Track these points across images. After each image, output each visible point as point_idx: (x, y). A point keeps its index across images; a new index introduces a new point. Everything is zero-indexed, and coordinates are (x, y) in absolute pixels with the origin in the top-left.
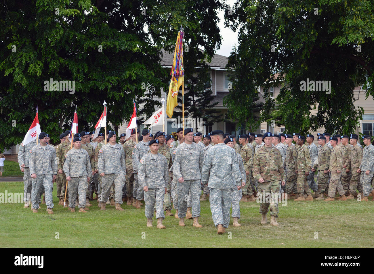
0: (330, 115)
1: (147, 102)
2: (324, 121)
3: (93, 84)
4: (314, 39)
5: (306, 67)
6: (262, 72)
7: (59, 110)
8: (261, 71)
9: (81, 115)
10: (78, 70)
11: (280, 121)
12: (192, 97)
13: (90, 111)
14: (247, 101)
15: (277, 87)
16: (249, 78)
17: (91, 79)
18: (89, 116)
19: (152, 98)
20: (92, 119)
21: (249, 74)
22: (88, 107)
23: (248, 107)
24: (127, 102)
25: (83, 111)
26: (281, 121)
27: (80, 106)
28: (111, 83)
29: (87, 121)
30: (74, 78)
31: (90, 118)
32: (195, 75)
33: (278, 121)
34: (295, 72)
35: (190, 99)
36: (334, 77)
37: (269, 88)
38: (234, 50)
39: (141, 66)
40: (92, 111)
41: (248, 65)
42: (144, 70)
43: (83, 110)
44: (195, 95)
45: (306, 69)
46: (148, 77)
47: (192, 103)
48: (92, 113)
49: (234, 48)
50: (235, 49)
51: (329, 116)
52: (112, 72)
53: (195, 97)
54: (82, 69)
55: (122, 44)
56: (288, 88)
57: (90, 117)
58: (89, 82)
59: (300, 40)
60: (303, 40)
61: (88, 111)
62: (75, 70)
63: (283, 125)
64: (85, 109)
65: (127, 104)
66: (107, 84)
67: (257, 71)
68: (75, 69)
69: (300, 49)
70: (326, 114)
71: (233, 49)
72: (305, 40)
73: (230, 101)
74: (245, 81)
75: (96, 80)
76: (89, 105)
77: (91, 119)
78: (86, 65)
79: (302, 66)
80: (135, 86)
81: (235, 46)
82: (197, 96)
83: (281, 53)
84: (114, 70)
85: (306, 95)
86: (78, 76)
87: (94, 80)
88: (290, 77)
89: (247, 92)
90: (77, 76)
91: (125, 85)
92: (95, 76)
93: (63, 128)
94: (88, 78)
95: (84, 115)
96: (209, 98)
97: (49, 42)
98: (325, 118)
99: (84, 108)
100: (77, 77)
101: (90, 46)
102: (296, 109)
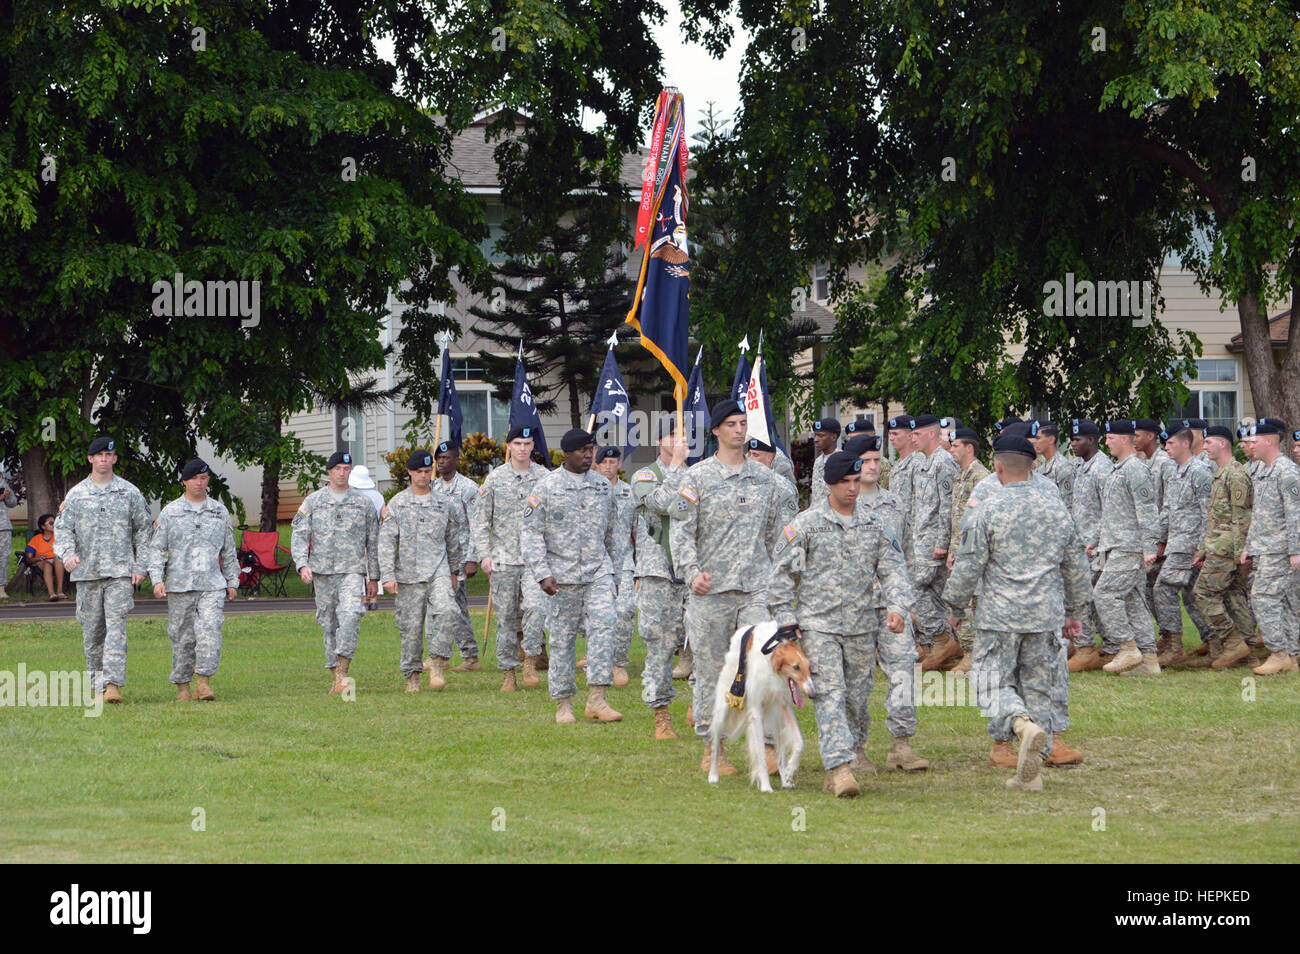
0: (1069, 364)
1: (409, 324)
2: (1045, 387)
3: (215, 257)
4: (1028, 84)
5: (990, 187)
6: (829, 206)
7: (83, 353)
8: (825, 202)
9: (165, 369)
10: (159, 203)
11: (865, 387)
12: (554, 303)
13: (197, 355)
14: (772, 315)
15: (877, 262)
16: (775, 229)
17: (205, 239)
18: (194, 375)
19: (425, 307)
20: (206, 384)
21: (776, 216)
22: (193, 342)
23: (773, 336)
24: (334, 317)
25: (171, 358)
26: (870, 388)
27: (161, 339)
28: (282, 256)
29: (186, 395)
30: (144, 233)
31: (199, 383)
32: (566, 222)
33: (858, 386)
34: (947, 207)
35: (550, 309)
36: (1086, 221)
37: (847, 268)
38: (708, 125)
39: (386, 190)
40: (204, 355)
41: (772, 181)
42: (398, 203)
43: (174, 355)
44: (565, 296)
45: (989, 192)
46: (414, 229)
47: (557, 322)
48: (205, 361)
49: (706, 118)
50: (710, 121)
51: (1063, 368)
52: (281, 213)
53: (565, 302)
54: (172, 201)
55: (326, 111)
56: (913, 265)
57: (198, 377)
58: (196, 249)
59: (977, 89)
60: (988, 87)
61: (191, 357)
62: (149, 204)
63: (877, 402)
64: (180, 350)
65: (331, 323)
66: (267, 258)
67: (812, 203)
68: (148, 200)
69: (979, 120)
70: (1054, 360)
71: (702, 123)
72: (994, 90)
73: (709, 316)
74: (761, 242)
75: (223, 243)
76: (194, 335)
77: (203, 386)
78: (186, 186)
79: (974, 182)
80: (363, 259)
81: (710, 112)
82: (576, 298)
83: (892, 137)
84: (287, 205)
85: (989, 289)
86: (158, 226)
87: (217, 242)
88: (929, 225)
89: (770, 282)
90: (154, 226)
91: (328, 260)
92: (218, 226)
93: (94, 422)
94: (193, 233)
95: (177, 372)
96: (620, 303)
97: (81, 104)
98: (1050, 375)
99: (175, 347)
100: (156, 230)
101: (206, 117)
102: (956, 342)
